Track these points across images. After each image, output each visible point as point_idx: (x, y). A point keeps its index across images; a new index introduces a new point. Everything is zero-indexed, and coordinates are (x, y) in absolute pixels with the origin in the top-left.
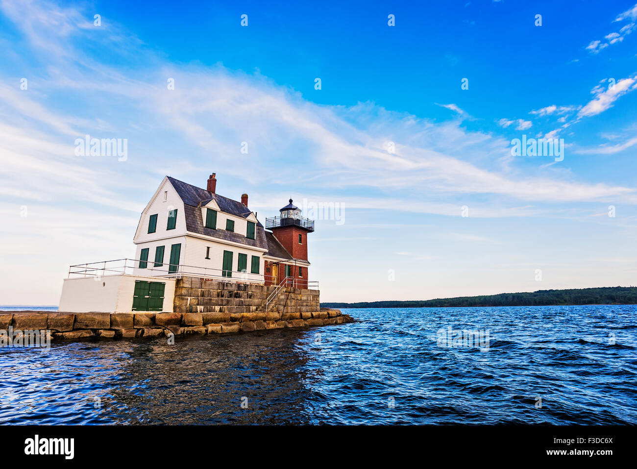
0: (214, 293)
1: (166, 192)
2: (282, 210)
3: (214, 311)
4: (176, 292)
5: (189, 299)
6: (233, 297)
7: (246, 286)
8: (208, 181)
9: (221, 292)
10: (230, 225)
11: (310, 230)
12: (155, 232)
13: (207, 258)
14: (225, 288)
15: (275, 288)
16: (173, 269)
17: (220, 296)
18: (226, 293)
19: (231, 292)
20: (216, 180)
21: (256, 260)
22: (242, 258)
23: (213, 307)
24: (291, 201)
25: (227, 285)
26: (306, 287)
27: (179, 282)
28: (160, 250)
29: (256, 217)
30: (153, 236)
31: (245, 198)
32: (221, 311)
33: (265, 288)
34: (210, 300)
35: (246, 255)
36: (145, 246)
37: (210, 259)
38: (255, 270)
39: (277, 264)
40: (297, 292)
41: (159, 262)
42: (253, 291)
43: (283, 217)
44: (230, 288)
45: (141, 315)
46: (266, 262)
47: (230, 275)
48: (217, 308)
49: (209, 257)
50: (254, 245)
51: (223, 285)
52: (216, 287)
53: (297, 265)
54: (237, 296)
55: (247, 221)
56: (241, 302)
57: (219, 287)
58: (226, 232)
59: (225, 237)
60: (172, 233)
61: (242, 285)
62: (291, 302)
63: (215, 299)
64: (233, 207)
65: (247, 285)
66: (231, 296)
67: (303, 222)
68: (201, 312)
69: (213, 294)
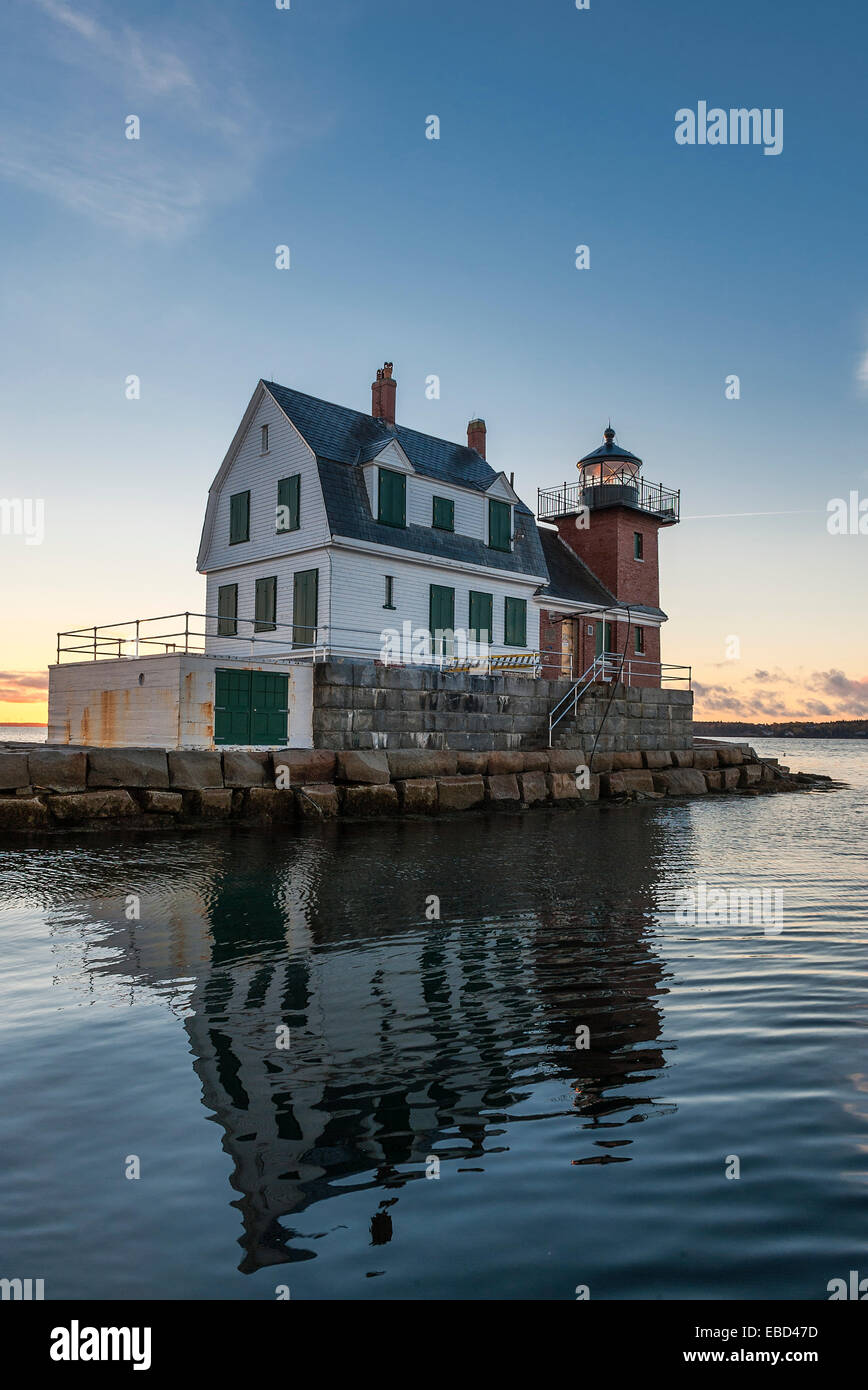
0: (412, 699)
1: (265, 427)
2: (584, 463)
3: (414, 745)
4: (317, 696)
5: (350, 716)
6: (461, 709)
7: (492, 680)
8: (375, 387)
9: (430, 695)
10: (443, 510)
11: (668, 518)
12: (248, 540)
13: (389, 606)
14: (440, 687)
15: (572, 684)
16: (304, 635)
17: (427, 707)
18: (441, 698)
19: (456, 695)
20: (393, 384)
21: (515, 609)
22: (480, 604)
23: (412, 735)
24: (610, 434)
25: (443, 678)
26: (655, 683)
27: (321, 671)
28: (267, 589)
29: (512, 485)
30: (243, 551)
31: (477, 430)
32: (431, 744)
33: (545, 684)
34: (404, 716)
35: (490, 597)
36: (227, 579)
37: (395, 609)
38: (515, 637)
39: (573, 619)
40: (630, 697)
41: (266, 620)
42: (513, 692)
43: (589, 483)
44: (450, 686)
45: (239, 755)
46: (544, 613)
48: (422, 738)
49: (394, 604)
50: (511, 567)
51: (430, 674)
52: (415, 684)
53: (633, 620)
54: (472, 705)
55: (487, 500)
56: (481, 723)
57: (424, 682)
58: (434, 532)
59: (432, 548)
60: (294, 541)
61: (484, 678)
62: (615, 722)
63: (413, 713)
64: (447, 459)
65: (495, 677)
66: (455, 705)
67: (646, 496)
68: (382, 747)
69: (409, 702)
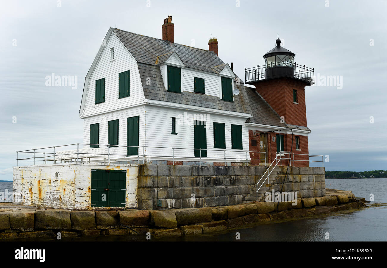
0: (187, 181)
1: (112, 49)
2: (266, 56)
3: (189, 205)
4: (139, 182)
5: (156, 191)
6: (212, 185)
7: (227, 168)
8: (163, 27)
9: (196, 179)
10: (199, 84)
11: (308, 82)
12: (104, 101)
13: (174, 133)
14: (201, 173)
15: (266, 168)
16: (132, 150)
17: (195, 185)
18: (202, 180)
19: (209, 178)
20: (173, 25)
21: (237, 131)
22: (219, 129)
23: (187, 200)
24: (278, 42)
25: (202, 169)
26: (306, 164)
27: (142, 168)
28: (114, 126)
29: (232, 69)
30: (102, 107)
31: (213, 44)
32: (197, 204)
33: (253, 168)
34: (183, 190)
35: (223, 125)
36: (94, 121)
37: (177, 134)
38: (237, 144)
39: (265, 134)
40: (294, 172)
41: (113, 141)
42: (238, 174)
43: (269, 66)
44: (206, 173)
45: (103, 213)
46: (250, 132)
47: (204, 154)
49: (177, 131)
50: (233, 110)
51: (197, 169)
52: (188, 173)
53: (294, 133)
54: (217, 182)
55: (220, 78)
56: (222, 191)
57: (192, 172)
58: (195, 95)
59: (194, 103)
60: (126, 102)
61: (223, 168)
62: (288, 186)
63: (188, 188)
64: (199, 58)
65: (229, 167)
66: (209, 183)
67: (298, 71)
68: (172, 208)
69: (186, 183)
